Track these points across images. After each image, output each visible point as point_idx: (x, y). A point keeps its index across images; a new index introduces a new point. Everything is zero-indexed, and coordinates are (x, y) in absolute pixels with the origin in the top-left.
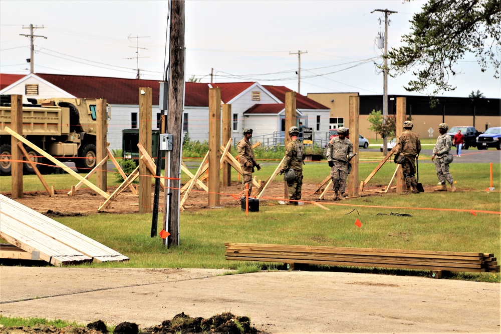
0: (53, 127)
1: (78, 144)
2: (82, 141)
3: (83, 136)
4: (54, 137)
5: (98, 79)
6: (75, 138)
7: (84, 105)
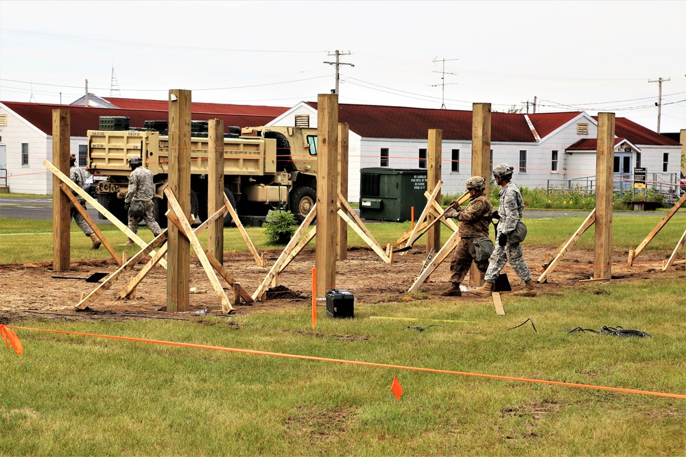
0: (252, 164)
1: (288, 186)
2: (294, 183)
3: (296, 177)
4: (254, 177)
5: (384, 109)
6: (284, 178)
7: (299, 136)
